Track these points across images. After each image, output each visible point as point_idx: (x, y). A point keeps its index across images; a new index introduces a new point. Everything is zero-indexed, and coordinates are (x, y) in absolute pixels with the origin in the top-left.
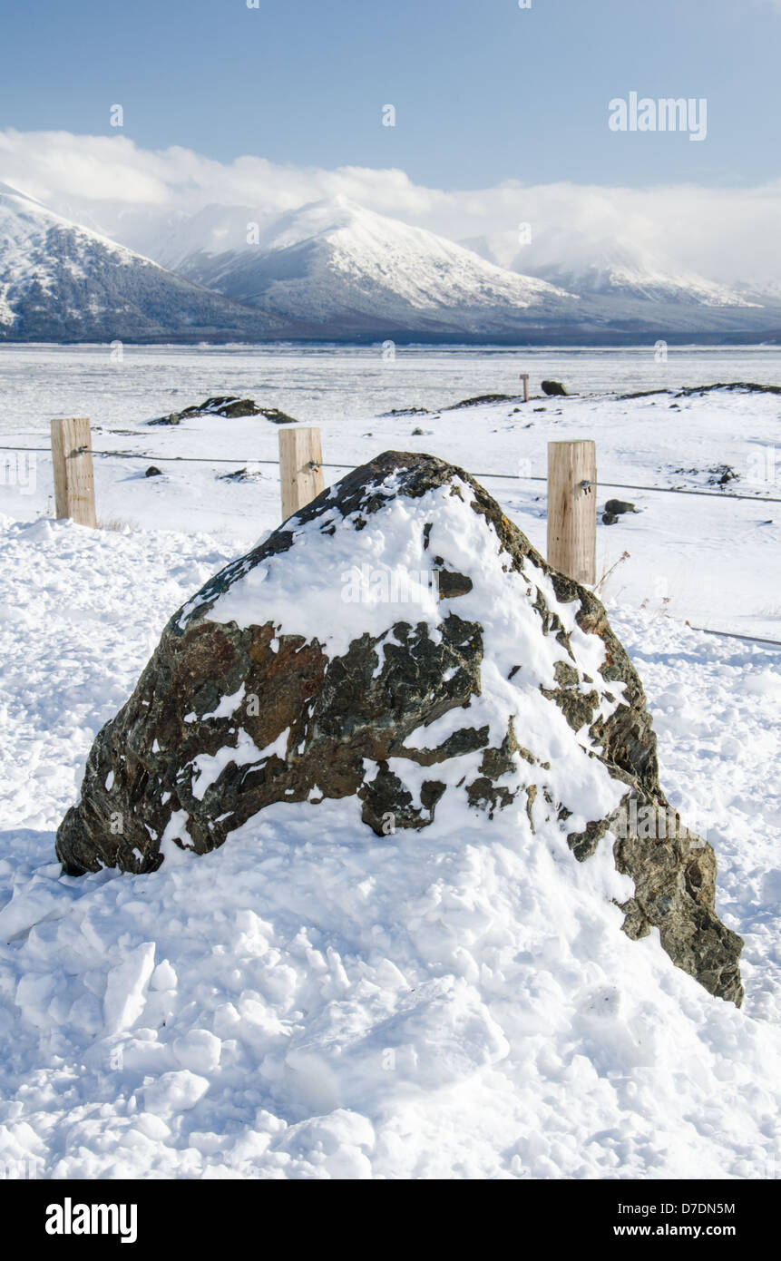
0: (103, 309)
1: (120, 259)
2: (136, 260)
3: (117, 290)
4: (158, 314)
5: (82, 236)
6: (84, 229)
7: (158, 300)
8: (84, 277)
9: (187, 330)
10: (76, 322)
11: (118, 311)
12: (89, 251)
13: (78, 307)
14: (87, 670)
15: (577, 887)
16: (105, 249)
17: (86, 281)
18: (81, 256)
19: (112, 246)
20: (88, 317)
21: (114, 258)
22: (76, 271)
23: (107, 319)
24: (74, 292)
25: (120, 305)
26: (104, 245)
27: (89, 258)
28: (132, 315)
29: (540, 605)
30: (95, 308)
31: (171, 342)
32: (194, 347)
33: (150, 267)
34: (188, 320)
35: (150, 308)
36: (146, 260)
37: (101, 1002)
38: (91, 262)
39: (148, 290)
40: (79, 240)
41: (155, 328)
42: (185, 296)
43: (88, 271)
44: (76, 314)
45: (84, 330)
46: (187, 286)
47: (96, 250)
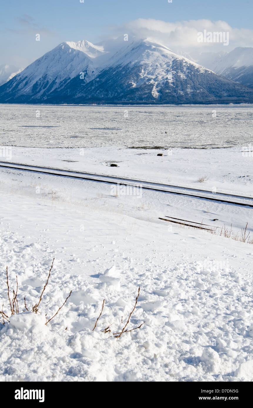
0: (192, 91)
1: (200, 71)
2: (206, 71)
3: (198, 83)
4: (214, 92)
5: (186, 62)
6: (186, 60)
7: (214, 87)
8: (186, 78)
9: (225, 98)
10: (182, 96)
11: (198, 91)
12: (188, 68)
13: (182, 90)
16: (194, 67)
17: (186, 80)
18: (185, 70)
19: (197, 66)
20: (186, 94)
21: (198, 71)
22: (182, 76)
23: (193, 94)
24: (182, 84)
25: (199, 89)
26: (194, 65)
27: (188, 71)
28: (203, 93)
30: (189, 91)
31: (219, 103)
32: (228, 105)
33: (211, 73)
34: (225, 94)
35: (210, 90)
36: (210, 71)
38: (188, 73)
39: (210, 82)
40: (184, 64)
41: (212, 98)
42: (225, 84)
43: (187, 76)
44: (182, 93)
45: (184, 99)
46: (225, 80)
47: (191, 68)
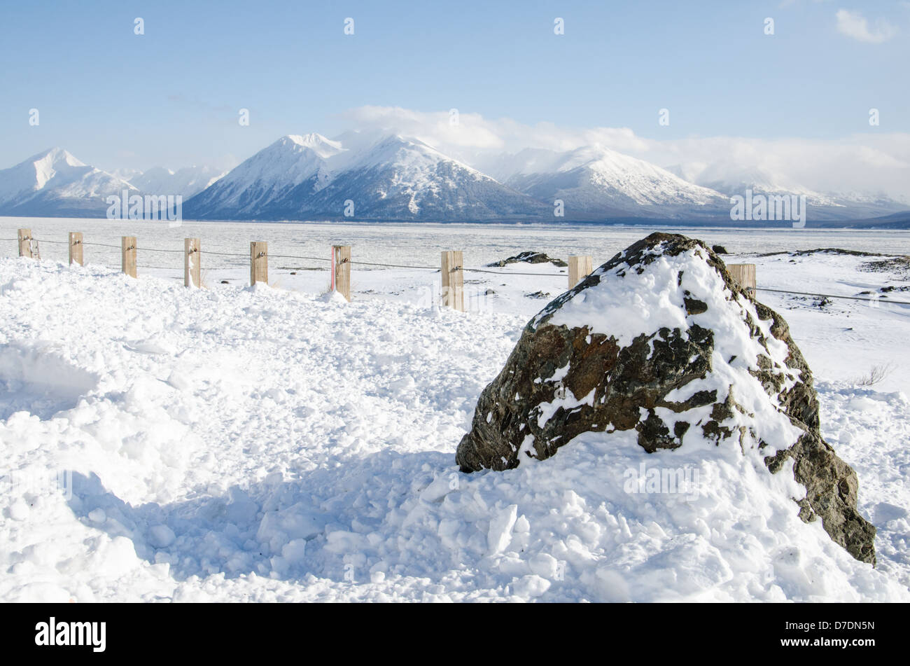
0: (465, 204)
1: (476, 178)
2: (484, 178)
3: (473, 194)
4: (495, 207)
5: (456, 166)
6: (457, 162)
7: (495, 200)
8: (456, 187)
9: (512, 216)
10: (451, 212)
11: (473, 206)
12: (459, 174)
13: (452, 203)
14: (463, 380)
15: (771, 489)
16: (468, 172)
17: (457, 190)
18: (455, 176)
19: (471, 170)
20: (457, 209)
21: (472, 177)
22: (452, 184)
23: (467, 210)
24: (450, 195)
25: (474, 202)
26: (468, 170)
27: (459, 177)
28: (482, 208)
29: (748, 321)
30: (461, 204)
31: (501, 223)
32: (514, 225)
33: (492, 182)
34: (511, 211)
35: (491, 204)
36: (490, 178)
37: (486, 537)
38: (460, 180)
39: (490, 194)
40: (454, 168)
41: (493, 215)
42: (510, 197)
43: (458, 184)
44: (451, 207)
45: (454, 216)
46: (510, 192)
47: (463, 173)
